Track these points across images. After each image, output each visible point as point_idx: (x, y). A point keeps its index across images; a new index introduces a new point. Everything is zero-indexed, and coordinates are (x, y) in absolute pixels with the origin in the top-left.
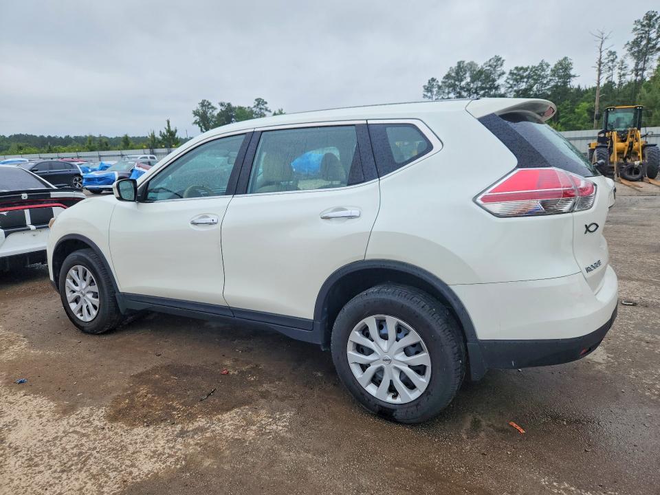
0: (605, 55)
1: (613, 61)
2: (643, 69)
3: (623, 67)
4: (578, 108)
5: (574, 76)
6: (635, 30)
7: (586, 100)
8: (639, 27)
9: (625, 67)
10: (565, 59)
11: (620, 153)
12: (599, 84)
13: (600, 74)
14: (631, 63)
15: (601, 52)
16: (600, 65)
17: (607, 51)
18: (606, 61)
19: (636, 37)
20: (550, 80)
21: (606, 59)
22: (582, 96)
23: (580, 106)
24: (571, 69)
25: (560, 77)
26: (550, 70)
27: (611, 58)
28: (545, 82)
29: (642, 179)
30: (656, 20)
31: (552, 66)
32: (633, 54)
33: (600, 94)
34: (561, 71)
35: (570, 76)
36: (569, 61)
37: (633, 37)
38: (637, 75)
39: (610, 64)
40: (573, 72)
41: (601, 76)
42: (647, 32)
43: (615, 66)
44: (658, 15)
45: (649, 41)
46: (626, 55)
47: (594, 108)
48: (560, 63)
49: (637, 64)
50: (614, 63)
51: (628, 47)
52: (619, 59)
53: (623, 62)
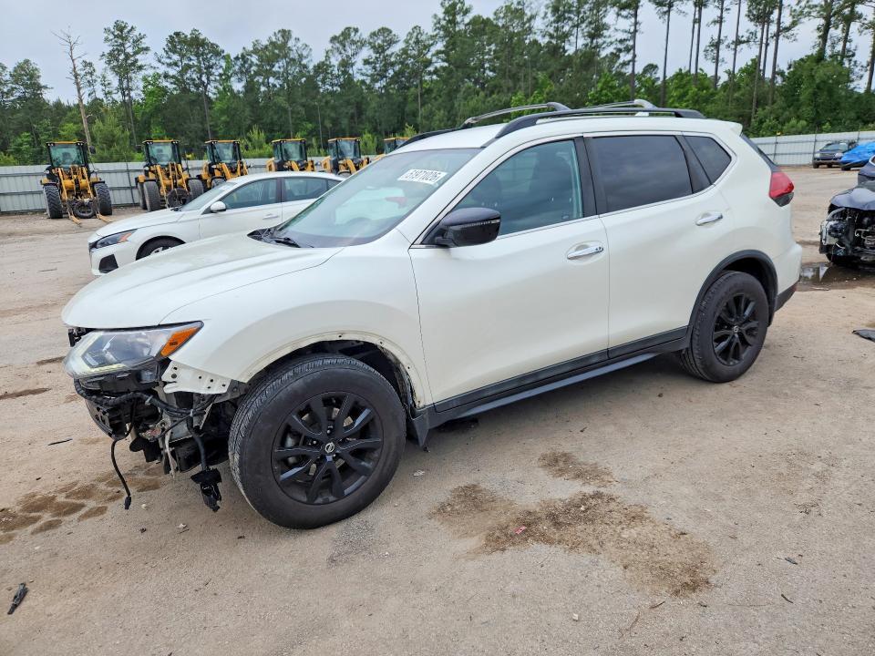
0: (79, 66)
1: (91, 74)
2: (129, 89)
3: (106, 83)
4: (63, 131)
5: (46, 87)
6: (106, 40)
7: (71, 120)
8: (111, 37)
9: (109, 84)
10: (27, 62)
11: (70, 191)
12: (81, 100)
13: (79, 90)
14: (114, 80)
15: (73, 61)
16: (76, 78)
17: (81, 60)
18: (83, 73)
19: (111, 48)
20: (13, 89)
21: (81, 70)
22: (65, 114)
23: (65, 127)
24: (39, 77)
25: (27, 87)
26: (8, 73)
27: (88, 69)
28: (5, 90)
29: (94, 216)
30: (128, 32)
31: (10, 69)
32: (113, 68)
33: (87, 114)
34: (25, 78)
35: (40, 87)
36: (35, 66)
37: (107, 49)
38: (123, 94)
39: (88, 77)
40: (42, 82)
41: (82, 92)
42: (122, 45)
43: (95, 81)
44: (129, 28)
45: (127, 56)
46: (105, 69)
47: (83, 131)
48: (20, 67)
49: (121, 82)
50: (94, 77)
51: (105, 59)
52: (98, 73)
53: (104, 77)
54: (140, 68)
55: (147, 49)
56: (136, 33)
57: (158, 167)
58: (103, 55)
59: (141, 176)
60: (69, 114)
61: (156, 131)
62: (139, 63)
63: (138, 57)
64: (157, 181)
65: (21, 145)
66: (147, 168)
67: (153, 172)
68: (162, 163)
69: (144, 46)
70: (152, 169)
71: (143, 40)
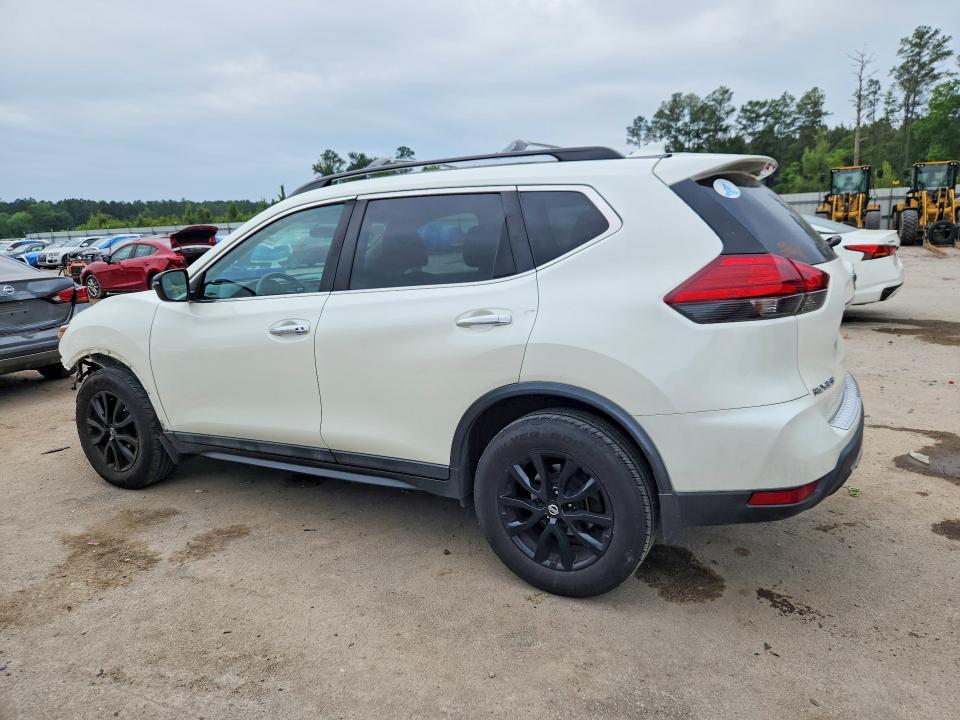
0: (865, 84)
1: (875, 93)
2: (915, 104)
3: (891, 100)
4: (833, 158)
5: (826, 114)
6: (901, 51)
7: (844, 146)
8: (907, 47)
9: (893, 101)
10: (815, 90)
12: (858, 124)
13: (859, 111)
14: (900, 95)
15: (861, 81)
16: (859, 99)
17: (868, 79)
18: (867, 93)
19: (905, 60)
20: (796, 119)
21: (867, 90)
23: (835, 154)
24: (822, 103)
25: (808, 115)
26: (795, 105)
27: (872, 88)
28: (788, 122)
30: (930, 38)
31: (798, 100)
32: (902, 83)
33: (860, 138)
34: (809, 106)
35: (821, 114)
36: (821, 93)
37: (900, 61)
38: (907, 111)
39: (871, 97)
40: (824, 109)
41: (862, 113)
42: (919, 54)
43: (878, 100)
44: (932, 32)
45: (922, 66)
46: (893, 85)
47: (853, 156)
48: (808, 97)
49: (907, 97)
50: (877, 96)
51: (895, 73)
52: (884, 90)
53: (890, 94)
54: (935, 77)
55: (949, 53)
56: (939, 37)
57: (924, 193)
58: (894, 70)
59: (901, 204)
60: (844, 139)
61: (933, 150)
62: (935, 72)
63: (935, 65)
64: (919, 210)
65: (788, 174)
66: (910, 195)
67: (916, 199)
68: (929, 188)
69: (945, 50)
70: (916, 195)
71: (946, 44)
